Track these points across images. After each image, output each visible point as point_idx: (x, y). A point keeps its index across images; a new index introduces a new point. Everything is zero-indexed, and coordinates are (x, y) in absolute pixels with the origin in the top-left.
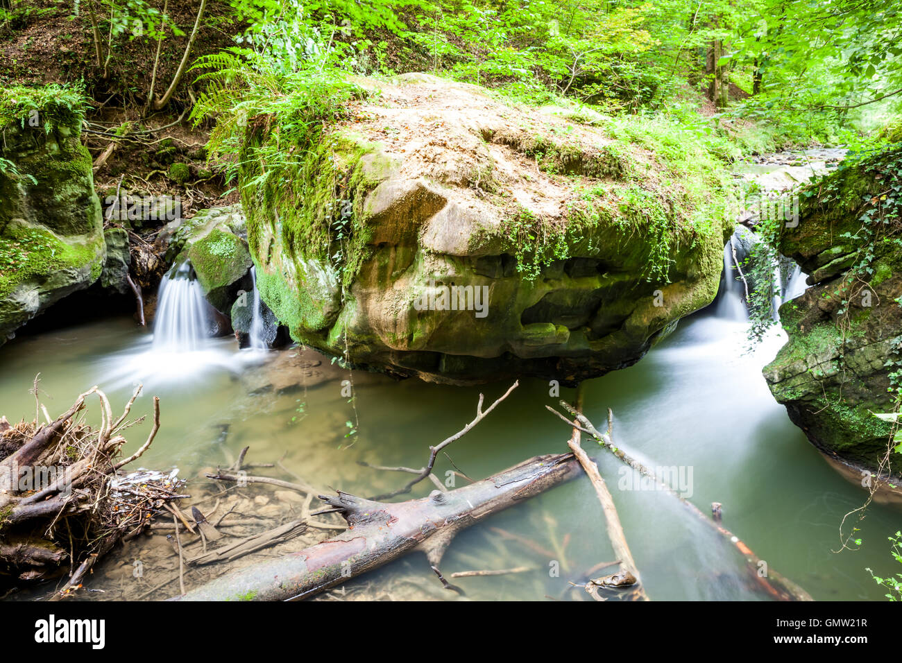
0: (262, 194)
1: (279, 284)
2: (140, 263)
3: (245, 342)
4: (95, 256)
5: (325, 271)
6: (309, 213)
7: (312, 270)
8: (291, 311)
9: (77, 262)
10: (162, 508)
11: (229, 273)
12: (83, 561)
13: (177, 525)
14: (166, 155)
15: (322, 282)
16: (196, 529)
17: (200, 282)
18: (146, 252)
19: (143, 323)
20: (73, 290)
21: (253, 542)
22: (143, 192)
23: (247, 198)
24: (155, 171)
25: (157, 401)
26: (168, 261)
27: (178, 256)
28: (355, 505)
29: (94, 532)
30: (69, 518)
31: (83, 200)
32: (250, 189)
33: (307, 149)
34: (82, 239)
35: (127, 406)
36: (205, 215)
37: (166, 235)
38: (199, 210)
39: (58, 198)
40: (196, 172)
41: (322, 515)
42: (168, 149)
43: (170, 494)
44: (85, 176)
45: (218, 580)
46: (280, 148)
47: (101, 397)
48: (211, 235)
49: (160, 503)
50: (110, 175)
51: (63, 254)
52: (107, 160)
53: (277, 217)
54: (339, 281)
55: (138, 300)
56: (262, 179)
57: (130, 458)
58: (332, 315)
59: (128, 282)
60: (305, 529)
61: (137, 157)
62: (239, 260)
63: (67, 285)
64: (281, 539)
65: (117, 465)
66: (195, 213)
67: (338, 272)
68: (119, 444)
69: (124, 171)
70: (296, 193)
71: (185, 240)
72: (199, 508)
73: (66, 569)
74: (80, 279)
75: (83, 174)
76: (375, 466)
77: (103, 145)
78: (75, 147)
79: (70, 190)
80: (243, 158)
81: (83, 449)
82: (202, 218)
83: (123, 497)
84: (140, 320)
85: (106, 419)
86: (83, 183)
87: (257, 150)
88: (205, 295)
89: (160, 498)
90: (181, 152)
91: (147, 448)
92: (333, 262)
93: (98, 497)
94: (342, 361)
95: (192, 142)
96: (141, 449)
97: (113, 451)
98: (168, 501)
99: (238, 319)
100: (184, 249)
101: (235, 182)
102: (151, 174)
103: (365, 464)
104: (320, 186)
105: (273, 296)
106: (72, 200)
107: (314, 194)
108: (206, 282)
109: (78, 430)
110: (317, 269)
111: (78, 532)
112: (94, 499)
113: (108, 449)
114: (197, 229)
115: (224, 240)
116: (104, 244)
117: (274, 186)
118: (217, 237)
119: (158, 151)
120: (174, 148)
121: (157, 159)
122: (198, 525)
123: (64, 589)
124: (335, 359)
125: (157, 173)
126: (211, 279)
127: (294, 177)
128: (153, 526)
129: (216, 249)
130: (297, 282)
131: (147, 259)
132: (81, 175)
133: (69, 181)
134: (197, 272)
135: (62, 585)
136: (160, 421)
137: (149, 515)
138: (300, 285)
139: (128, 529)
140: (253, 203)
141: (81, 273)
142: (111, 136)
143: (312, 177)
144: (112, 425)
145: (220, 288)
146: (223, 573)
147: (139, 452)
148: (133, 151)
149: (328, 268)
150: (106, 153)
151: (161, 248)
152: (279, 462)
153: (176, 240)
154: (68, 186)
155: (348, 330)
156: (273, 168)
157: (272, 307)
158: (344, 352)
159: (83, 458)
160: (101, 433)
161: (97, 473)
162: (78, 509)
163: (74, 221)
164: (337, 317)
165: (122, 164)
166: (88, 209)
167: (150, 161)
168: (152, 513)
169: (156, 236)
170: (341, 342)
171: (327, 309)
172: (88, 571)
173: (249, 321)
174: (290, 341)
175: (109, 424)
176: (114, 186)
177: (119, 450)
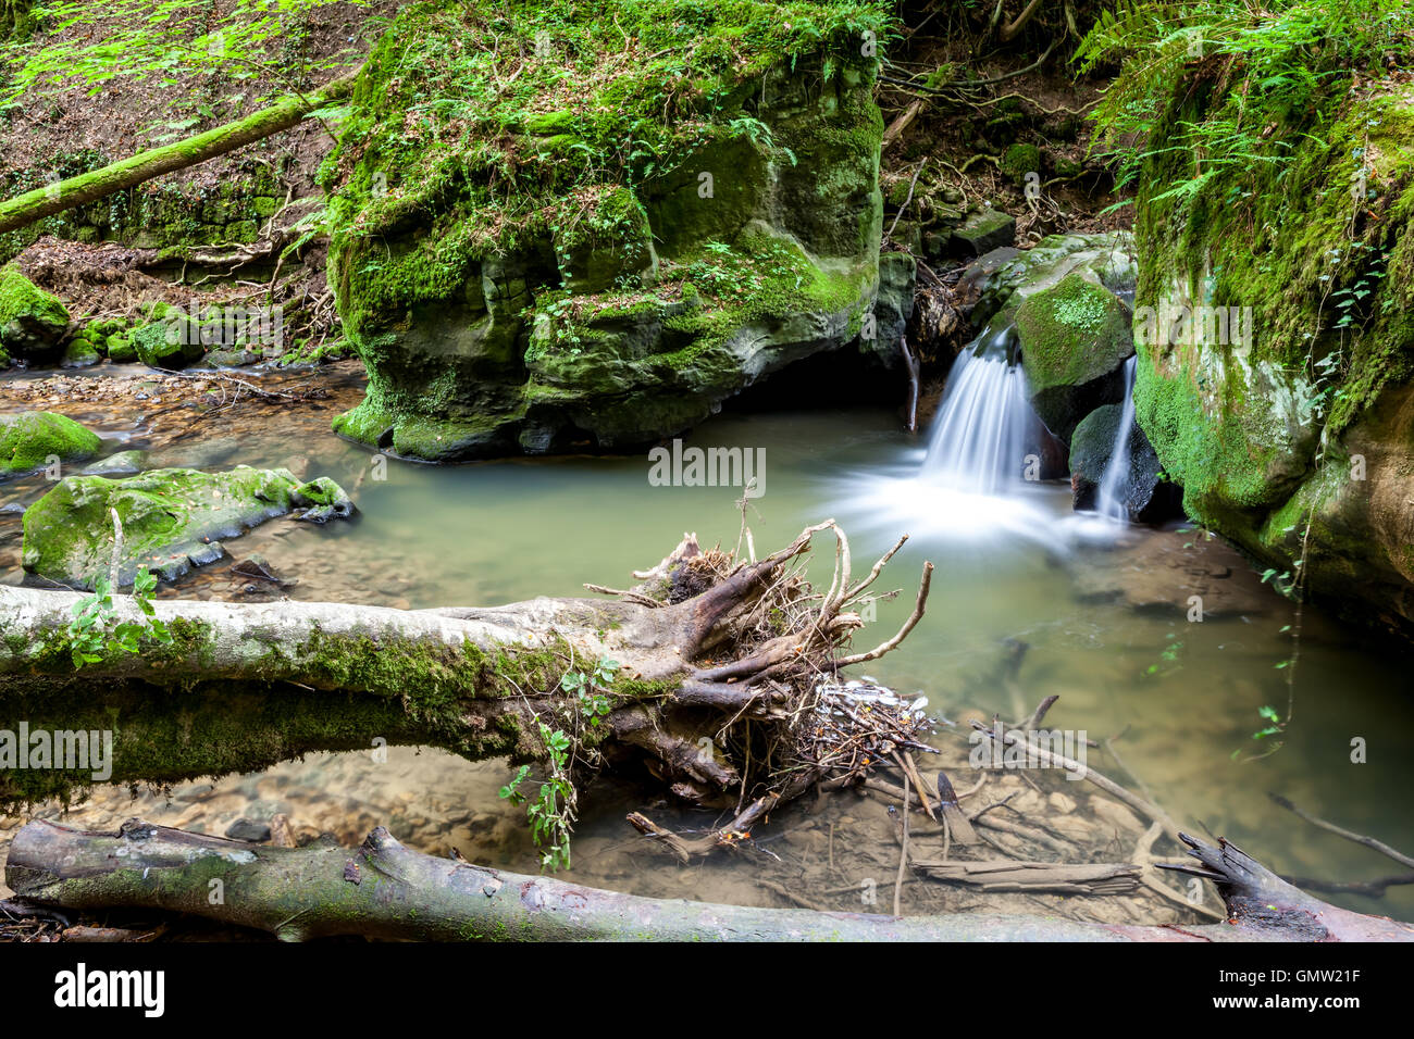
0: (1184, 217)
1: (1180, 399)
2: (927, 320)
3: (1086, 499)
4: (859, 297)
5: (1293, 389)
6: (1282, 266)
7: (1262, 384)
8: (1198, 457)
9: (831, 303)
10: (890, 756)
11: (1084, 363)
12: (758, 799)
13: (908, 796)
14: (1003, 127)
15: (1279, 411)
16: (938, 812)
17: (1027, 370)
18: (940, 301)
19: (912, 426)
20: (816, 350)
21: (1034, 874)
22: (952, 193)
23: (1151, 221)
24: (978, 157)
25: (930, 570)
26: (976, 324)
27: (996, 317)
28: (1251, 879)
29: (780, 758)
30: (751, 721)
31: (858, 198)
32: (1159, 205)
33: (1306, 131)
34: (843, 265)
35: (877, 567)
36: (1057, 246)
37: (979, 275)
38: (1044, 235)
39: (822, 190)
40: (1053, 163)
41: (1172, 873)
42: (1009, 117)
43: (906, 737)
44: (868, 157)
45: (960, 917)
46: (1241, 126)
47: (839, 540)
48: (1063, 286)
49: (888, 747)
50: (903, 158)
51: (812, 286)
52: (905, 131)
53: (1207, 266)
54: (1320, 415)
55: (911, 384)
56: (1192, 187)
57: (862, 656)
58: (1285, 483)
59: (901, 349)
60: (1135, 888)
61: (954, 127)
62: (1107, 341)
63: (808, 339)
64: (1085, 888)
65: (840, 660)
66: (1037, 240)
67: (1321, 396)
68: (852, 626)
69: (928, 152)
70: (1261, 222)
71: (1013, 289)
72: (951, 778)
73: (730, 800)
74: (829, 333)
75: (865, 153)
76: (1307, 816)
77: (902, 103)
78: (862, 105)
79: (842, 178)
80: (1158, 141)
81: (794, 617)
82: (1050, 251)
83: (832, 716)
84: (908, 420)
85: (839, 579)
86: (864, 168)
87: (1192, 126)
88: (1031, 396)
89: (889, 738)
90: (1029, 123)
91: (894, 646)
92: (1314, 374)
93: (802, 704)
94: (1287, 582)
95: (1057, 107)
96: (885, 646)
97: (839, 635)
98: (900, 747)
99: (1081, 453)
100: (1008, 306)
101: (1132, 189)
102: (972, 160)
103: (1288, 805)
104: (1320, 211)
105: (1162, 420)
106: (841, 195)
107: (1302, 226)
108: (1037, 373)
109: (792, 585)
110: (1273, 382)
111: (759, 750)
112: (795, 705)
113: (833, 630)
114: (1038, 271)
115: (1086, 298)
116: (876, 278)
117: (1215, 203)
118: (1073, 291)
119: (992, 118)
120: (1020, 115)
121: (986, 135)
122: (942, 807)
123: (724, 830)
124: (1269, 573)
125: (983, 159)
126: (1048, 367)
127: (1264, 187)
128: (869, 781)
129: (1068, 314)
130: (1222, 401)
131: (940, 315)
132: (863, 154)
133: (843, 163)
134: (1025, 352)
135: (723, 824)
136: (926, 606)
137: (866, 761)
138: (1227, 409)
139: (830, 773)
140: (1161, 232)
141: (833, 322)
142: (917, 88)
143: (1306, 190)
144: (846, 591)
145: (1060, 387)
146: (969, 909)
147: (879, 649)
148: (947, 116)
149: (1301, 385)
150: (905, 118)
151: (966, 298)
152: (1108, 742)
153: (997, 286)
154: (839, 172)
155: (1316, 520)
156: (1218, 167)
157: (1158, 442)
158: (1297, 564)
159: (791, 633)
160: (827, 599)
161: (808, 664)
162: (768, 713)
163: (837, 232)
164: (1297, 488)
165: (927, 140)
166: (863, 215)
167: (974, 137)
168: (872, 759)
169: (960, 274)
170: (1293, 540)
171: (1276, 468)
172: (762, 818)
173: (1103, 461)
174: (1181, 516)
175: (842, 589)
176: (906, 178)
177: (848, 637)
